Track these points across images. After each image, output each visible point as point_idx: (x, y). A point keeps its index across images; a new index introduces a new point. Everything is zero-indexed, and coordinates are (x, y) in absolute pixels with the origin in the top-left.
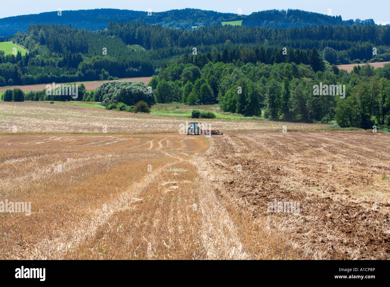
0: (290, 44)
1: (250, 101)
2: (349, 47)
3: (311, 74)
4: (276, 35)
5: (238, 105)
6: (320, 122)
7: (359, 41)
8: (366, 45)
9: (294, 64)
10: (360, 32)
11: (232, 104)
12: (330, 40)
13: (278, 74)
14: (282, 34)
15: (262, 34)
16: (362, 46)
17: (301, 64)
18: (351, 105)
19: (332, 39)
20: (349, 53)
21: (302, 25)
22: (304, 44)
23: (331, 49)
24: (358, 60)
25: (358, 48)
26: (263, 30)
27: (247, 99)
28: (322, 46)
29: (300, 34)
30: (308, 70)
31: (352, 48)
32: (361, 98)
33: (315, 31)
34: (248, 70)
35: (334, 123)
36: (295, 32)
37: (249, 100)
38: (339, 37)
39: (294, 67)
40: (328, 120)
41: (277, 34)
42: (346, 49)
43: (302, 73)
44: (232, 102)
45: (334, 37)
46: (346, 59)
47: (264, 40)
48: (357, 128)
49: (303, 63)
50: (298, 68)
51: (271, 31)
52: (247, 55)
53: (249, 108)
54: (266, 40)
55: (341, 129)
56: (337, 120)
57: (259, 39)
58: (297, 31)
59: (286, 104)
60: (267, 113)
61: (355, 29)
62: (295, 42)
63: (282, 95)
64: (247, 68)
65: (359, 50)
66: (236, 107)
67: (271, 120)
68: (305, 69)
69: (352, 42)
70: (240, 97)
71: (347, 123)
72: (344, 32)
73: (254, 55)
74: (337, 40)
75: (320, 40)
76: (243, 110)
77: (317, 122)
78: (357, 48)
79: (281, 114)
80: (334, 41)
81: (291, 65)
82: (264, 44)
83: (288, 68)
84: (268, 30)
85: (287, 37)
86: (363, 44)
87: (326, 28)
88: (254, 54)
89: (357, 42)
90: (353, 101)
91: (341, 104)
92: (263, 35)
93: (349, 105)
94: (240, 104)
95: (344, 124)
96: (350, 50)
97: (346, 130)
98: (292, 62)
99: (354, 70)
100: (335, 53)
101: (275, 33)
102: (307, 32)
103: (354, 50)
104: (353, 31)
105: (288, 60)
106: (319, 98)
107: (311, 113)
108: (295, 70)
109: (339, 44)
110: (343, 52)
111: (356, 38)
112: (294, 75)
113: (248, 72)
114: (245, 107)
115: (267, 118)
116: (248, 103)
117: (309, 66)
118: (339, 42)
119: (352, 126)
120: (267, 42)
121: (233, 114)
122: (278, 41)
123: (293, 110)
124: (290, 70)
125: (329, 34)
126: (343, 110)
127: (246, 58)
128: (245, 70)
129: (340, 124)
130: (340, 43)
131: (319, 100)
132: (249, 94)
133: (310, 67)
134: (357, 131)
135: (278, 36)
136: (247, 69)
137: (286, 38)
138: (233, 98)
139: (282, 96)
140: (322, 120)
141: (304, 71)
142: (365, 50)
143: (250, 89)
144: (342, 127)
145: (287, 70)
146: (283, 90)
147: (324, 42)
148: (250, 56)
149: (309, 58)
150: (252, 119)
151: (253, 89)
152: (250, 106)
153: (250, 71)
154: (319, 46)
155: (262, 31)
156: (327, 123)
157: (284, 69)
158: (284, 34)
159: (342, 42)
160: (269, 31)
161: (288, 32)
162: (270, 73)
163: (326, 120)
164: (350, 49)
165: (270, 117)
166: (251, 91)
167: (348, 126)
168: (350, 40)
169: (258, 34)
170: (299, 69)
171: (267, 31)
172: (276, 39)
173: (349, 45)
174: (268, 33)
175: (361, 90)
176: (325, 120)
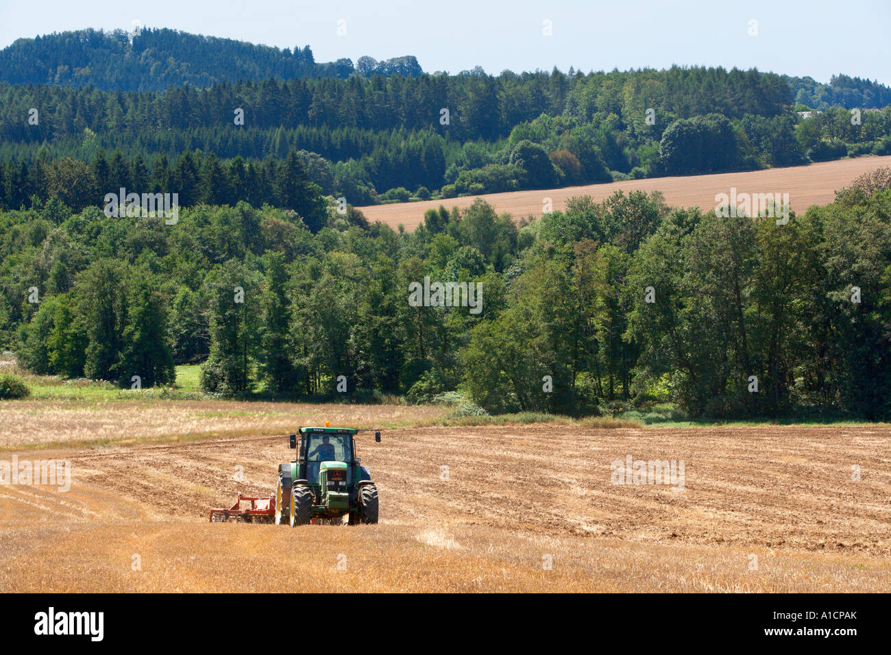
0: (169, 143)
1: (137, 336)
2: (368, 148)
3: (305, 239)
4: (120, 115)
5: (95, 348)
6: (402, 399)
7: (398, 129)
8: (421, 141)
9: (247, 207)
10: (397, 97)
11: (68, 346)
12: (301, 128)
13: (196, 243)
14: (142, 111)
15: (74, 110)
16: (411, 144)
17: (266, 206)
18: (520, 338)
19: (308, 123)
20: (368, 169)
21: (185, 79)
22: (217, 141)
23: (311, 157)
24: (401, 189)
25: (399, 151)
26: (78, 98)
27: (128, 329)
28: (277, 146)
29: (201, 110)
30: (293, 226)
31: (378, 150)
32: (549, 315)
33: (252, 99)
34: (89, 233)
35: (461, 399)
36: (185, 103)
37: (132, 334)
38: (328, 118)
39: (246, 216)
40: (431, 392)
41: (125, 111)
42: (357, 156)
43: (274, 237)
44: (68, 341)
45: (313, 117)
46: (364, 189)
47: (81, 132)
48: (547, 416)
49: (270, 205)
50: (259, 220)
51: (104, 100)
52: (71, 181)
53: (135, 359)
54: (87, 130)
55: (494, 418)
56: (473, 390)
57: (64, 126)
58: (189, 99)
59: (278, 343)
60: (211, 373)
61: (381, 89)
62: (186, 136)
63: (265, 312)
64: (84, 224)
65: (401, 157)
66: (84, 358)
67: (227, 397)
68: (282, 222)
69: (376, 133)
70: (100, 323)
71: (507, 399)
72: (344, 98)
73: (92, 181)
74: (324, 129)
75: (268, 129)
76: (113, 366)
77: (393, 397)
78: (394, 150)
79: (260, 377)
80: (314, 130)
81: (236, 210)
82: (85, 144)
83: (225, 221)
84: (93, 98)
85: (159, 121)
86: (412, 137)
87: (285, 87)
88: (93, 177)
89: (391, 132)
90: (524, 326)
91: (483, 335)
92: (78, 114)
93: (511, 337)
94: (100, 347)
95: (498, 402)
96: (370, 159)
97: (513, 423)
98: (240, 203)
99: (427, 222)
100: (326, 170)
101: (118, 107)
102: (224, 102)
103: (384, 160)
104: (375, 98)
105: (206, 195)
106: (394, 320)
107: (367, 368)
108: (251, 226)
109: (333, 141)
110: (347, 167)
111: (387, 121)
112: (247, 244)
113: (91, 238)
114: (121, 355)
115: (213, 389)
116: (131, 342)
117: (292, 213)
118: (334, 134)
119: (524, 409)
120: (92, 137)
121: (75, 381)
122: (128, 132)
123: (306, 361)
124: (234, 229)
125: (297, 106)
126: (495, 354)
127: (66, 191)
128: (80, 232)
129: (483, 403)
130: (337, 135)
131: (396, 324)
132: (133, 311)
133: (295, 218)
134: (549, 425)
135: (129, 116)
136: (88, 227)
137: (155, 124)
138: (73, 328)
139: (264, 316)
140: (412, 391)
141: (280, 232)
142: (419, 156)
143: (136, 295)
144: (494, 412)
145: (226, 228)
146: (267, 293)
147: (283, 135)
148: (79, 183)
149: (275, 187)
150: (161, 397)
151: (147, 296)
152: (135, 352)
153: (98, 233)
154: (267, 149)
155: (74, 103)
156: (429, 400)
157: (215, 226)
158: (150, 111)
159: (344, 135)
160: (97, 101)
161: (160, 102)
162: (169, 241)
163: (426, 391)
164: (369, 155)
165: (225, 386)
166: (141, 301)
167: (513, 410)
168: (364, 123)
169: (60, 113)
170: (262, 224)
171: (89, 101)
172: (122, 127)
173: (366, 142)
174: (92, 109)
175: (548, 286)
176: (420, 392)
